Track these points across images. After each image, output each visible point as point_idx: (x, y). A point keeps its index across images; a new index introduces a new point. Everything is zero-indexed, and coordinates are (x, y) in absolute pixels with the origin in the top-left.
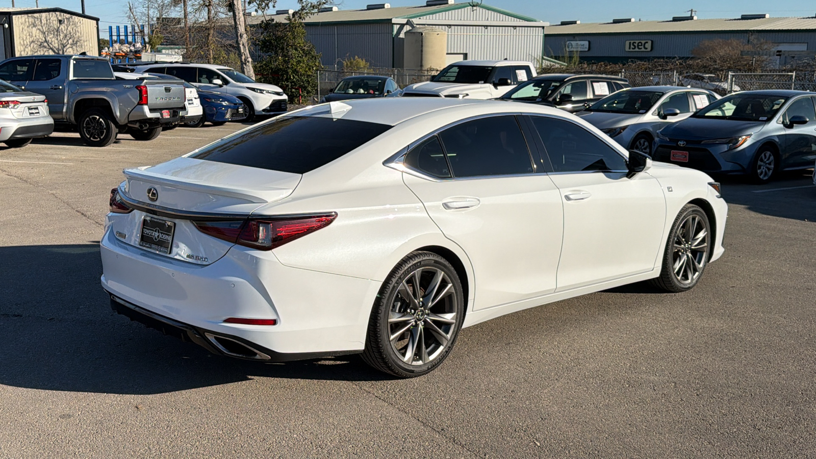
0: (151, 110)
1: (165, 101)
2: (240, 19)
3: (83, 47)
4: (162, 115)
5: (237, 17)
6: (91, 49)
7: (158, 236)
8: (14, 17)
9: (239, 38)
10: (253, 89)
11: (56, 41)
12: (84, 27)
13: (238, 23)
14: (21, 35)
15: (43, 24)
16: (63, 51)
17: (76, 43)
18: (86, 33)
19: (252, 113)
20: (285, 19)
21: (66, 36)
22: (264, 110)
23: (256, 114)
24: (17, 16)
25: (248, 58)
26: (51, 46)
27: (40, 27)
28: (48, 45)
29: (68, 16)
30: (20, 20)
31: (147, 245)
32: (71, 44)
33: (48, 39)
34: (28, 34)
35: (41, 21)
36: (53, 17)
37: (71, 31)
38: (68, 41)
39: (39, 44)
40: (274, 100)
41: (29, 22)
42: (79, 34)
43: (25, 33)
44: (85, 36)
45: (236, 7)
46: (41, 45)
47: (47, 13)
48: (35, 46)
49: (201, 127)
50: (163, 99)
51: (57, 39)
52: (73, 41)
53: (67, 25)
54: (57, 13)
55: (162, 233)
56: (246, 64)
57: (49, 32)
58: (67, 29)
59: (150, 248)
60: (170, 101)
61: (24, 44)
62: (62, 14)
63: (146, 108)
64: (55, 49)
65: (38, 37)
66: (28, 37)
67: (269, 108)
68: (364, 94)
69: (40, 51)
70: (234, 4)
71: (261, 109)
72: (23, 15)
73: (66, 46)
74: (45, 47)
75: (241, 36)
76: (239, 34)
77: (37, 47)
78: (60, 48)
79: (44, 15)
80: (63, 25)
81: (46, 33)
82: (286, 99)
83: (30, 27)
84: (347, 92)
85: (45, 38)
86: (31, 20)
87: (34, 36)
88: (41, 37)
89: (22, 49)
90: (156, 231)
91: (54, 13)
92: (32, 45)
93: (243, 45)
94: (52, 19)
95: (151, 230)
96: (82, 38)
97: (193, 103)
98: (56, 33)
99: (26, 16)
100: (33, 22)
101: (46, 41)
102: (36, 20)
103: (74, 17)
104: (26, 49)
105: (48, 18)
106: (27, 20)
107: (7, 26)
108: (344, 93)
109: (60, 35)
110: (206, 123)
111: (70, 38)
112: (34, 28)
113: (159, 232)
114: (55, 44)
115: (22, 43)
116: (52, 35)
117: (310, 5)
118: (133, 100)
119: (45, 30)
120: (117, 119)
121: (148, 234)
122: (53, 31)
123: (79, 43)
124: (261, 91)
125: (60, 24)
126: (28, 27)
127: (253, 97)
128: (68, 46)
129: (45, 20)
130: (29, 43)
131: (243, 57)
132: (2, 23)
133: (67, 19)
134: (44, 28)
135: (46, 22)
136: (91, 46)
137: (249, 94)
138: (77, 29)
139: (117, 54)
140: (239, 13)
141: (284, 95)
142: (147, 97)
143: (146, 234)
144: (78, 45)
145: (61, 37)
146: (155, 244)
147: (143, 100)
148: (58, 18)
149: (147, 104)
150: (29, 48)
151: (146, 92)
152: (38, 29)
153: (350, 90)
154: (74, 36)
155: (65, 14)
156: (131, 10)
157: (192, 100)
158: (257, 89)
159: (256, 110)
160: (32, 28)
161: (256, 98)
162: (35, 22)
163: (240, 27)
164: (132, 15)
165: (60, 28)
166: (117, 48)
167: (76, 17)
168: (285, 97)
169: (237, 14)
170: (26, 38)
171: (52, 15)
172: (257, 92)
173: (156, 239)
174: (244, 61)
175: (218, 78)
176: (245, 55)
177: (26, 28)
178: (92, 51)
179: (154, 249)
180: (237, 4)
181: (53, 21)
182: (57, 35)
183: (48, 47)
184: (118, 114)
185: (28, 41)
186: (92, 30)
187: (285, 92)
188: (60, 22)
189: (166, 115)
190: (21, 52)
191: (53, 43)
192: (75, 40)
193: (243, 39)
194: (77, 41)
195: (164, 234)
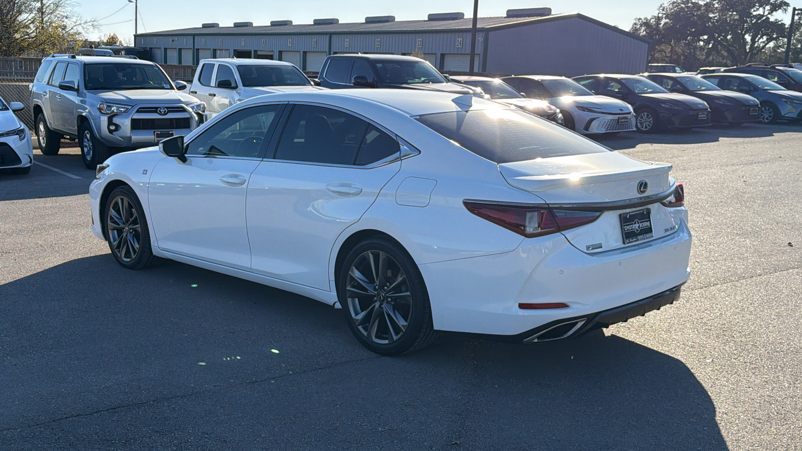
7: (639, 227)
31: (634, 240)
55: (641, 222)
59: (637, 241)
90: (635, 223)
95: (631, 224)
113: (638, 223)
121: (629, 230)
143: (627, 230)
146: (640, 234)
173: (637, 230)
179: (641, 239)
195: (643, 222)
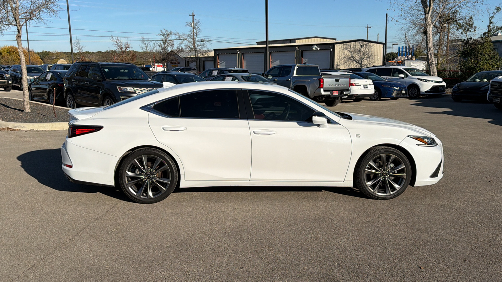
0: (325, 91)
1: (335, 86)
2: (430, 40)
3: (374, 59)
4: (332, 93)
5: (428, 39)
6: (378, 59)
8: (336, 45)
9: (428, 51)
10: (421, 80)
11: (358, 56)
12: (376, 48)
13: (428, 42)
14: (339, 54)
15: (351, 48)
16: (362, 61)
17: (370, 57)
18: (376, 51)
19: (419, 93)
20: (479, 37)
21: (364, 53)
22: (426, 92)
23: (421, 94)
24: (338, 45)
25: (433, 62)
26: (355, 59)
27: (350, 50)
28: (353, 58)
29: (366, 43)
30: (339, 47)
32: (366, 58)
33: (354, 55)
34: (342, 54)
35: (350, 46)
36: (358, 45)
37: (368, 51)
38: (365, 56)
39: (348, 58)
40: (433, 86)
41: (343, 47)
42: (372, 52)
43: (341, 53)
44: (375, 53)
45: (428, 33)
46: (349, 58)
47: (355, 42)
48: (346, 59)
49: (378, 101)
50: (333, 85)
51: (359, 55)
52: (368, 56)
53: (365, 48)
54: (360, 42)
56: (431, 65)
57: (354, 52)
58: (365, 50)
60: (338, 86)
61: (340, 59)
62: (363, 42)
63: (322, 90)
64: (357, 61)
65: (348, 55)
66: (342, 55)
67: (429, 91)
68: (487, 82)
69: (348, 62)
70: (427, 32)
71: (424, 91)
72: (341, 44)
73: (364, 58)
74: (351, 60)
75: (430, 49)
76: (428, 48)
77: (347, 60)
78: (360, 60)
79: (352, 43)
80: (363, 48)
81: (353, 53)
82: (445, 86)
83: (344, 50)
84: (475, 81)
85: (352, 55)
86: (345, 46)
87: (346, 54)
88: (350, 55)
89: (338, 61)
91: (358, 42)
92: (344, 59)
93: (430, 54)
94: (357, 45)
96: (374, 54)
97: (367, 88)
98: (358, 52)
99: (342, 44)
100: (346, 47)
101: (352, 57)
102: (348, 46)
103: (370, 43)
104: (341, 61)
105: (355, 45)
106: (343, 46)
107: (332, 50)
108: (473, 82)
109: (360, 53)
110: (382, 98)
111: (366, 55)
112: (346, 51)
114: (357, 58)
115: (339, 58)
116: (356, 53)
117: (496, 27)
118: (317, 86)
119: (352, 51)
120: (309, 95)
122: (357, 51)
123: (371, 57)
124: (427, 81)
125: (361, 47)
126: (343, 50)
127: (420, 84)
128: (365, 59)
129: (353, 46)
130: (342, 58)
131: (430, 61)
132: (330, 48)
133: (366, 44)
134: (352, 50)
135: (353, 47)
136: (378, 58)
137: (418, 82)
138: (371, 50)
139: (398, 62)
140: (429, 36)
141: (443, 82)
142: (323, 84)
144: (371, 58)
145: (361, 54)
147: (321, 86)
148: (360, 44)
149: (323, 88)
150: (342, 61)
151: (323, 82)
152: (349, 51)
153: (477, 79)
154: (369, 53)
155: (365, 42)
156: (406, 37)
157: (367, 86)
158: (423, 79)
159: (421, 92)
160: (345, 50)
161: (422, 85)
162: (347, 47)
163: (429, 44)
164: (406, 40)
165: (361, 50)
166: (400, 59)
167: (371, 43)
168: (444, 84)
169: (428, 37)
170: (341, 55)
171: (357, 43)
172: (424, 81)
174: (430, 63)
175: (403, 74)
176: (431, 60)
177: (342, 50)
178: (379, 60)
180: (429, 31)
181: (357, 46)
182: (359, 53)
183: (353, 59)
184: (310, 93)
185: (342, 57)
186: (380, 49)
187: (444, 80)
188: (361, 46)
189: (336, 93)
190: (338, 62)
191: (356, 58)
192: (369, 55)
193: (430, 51)
194: (370, 56)
